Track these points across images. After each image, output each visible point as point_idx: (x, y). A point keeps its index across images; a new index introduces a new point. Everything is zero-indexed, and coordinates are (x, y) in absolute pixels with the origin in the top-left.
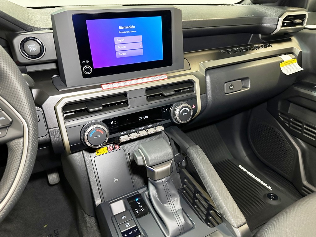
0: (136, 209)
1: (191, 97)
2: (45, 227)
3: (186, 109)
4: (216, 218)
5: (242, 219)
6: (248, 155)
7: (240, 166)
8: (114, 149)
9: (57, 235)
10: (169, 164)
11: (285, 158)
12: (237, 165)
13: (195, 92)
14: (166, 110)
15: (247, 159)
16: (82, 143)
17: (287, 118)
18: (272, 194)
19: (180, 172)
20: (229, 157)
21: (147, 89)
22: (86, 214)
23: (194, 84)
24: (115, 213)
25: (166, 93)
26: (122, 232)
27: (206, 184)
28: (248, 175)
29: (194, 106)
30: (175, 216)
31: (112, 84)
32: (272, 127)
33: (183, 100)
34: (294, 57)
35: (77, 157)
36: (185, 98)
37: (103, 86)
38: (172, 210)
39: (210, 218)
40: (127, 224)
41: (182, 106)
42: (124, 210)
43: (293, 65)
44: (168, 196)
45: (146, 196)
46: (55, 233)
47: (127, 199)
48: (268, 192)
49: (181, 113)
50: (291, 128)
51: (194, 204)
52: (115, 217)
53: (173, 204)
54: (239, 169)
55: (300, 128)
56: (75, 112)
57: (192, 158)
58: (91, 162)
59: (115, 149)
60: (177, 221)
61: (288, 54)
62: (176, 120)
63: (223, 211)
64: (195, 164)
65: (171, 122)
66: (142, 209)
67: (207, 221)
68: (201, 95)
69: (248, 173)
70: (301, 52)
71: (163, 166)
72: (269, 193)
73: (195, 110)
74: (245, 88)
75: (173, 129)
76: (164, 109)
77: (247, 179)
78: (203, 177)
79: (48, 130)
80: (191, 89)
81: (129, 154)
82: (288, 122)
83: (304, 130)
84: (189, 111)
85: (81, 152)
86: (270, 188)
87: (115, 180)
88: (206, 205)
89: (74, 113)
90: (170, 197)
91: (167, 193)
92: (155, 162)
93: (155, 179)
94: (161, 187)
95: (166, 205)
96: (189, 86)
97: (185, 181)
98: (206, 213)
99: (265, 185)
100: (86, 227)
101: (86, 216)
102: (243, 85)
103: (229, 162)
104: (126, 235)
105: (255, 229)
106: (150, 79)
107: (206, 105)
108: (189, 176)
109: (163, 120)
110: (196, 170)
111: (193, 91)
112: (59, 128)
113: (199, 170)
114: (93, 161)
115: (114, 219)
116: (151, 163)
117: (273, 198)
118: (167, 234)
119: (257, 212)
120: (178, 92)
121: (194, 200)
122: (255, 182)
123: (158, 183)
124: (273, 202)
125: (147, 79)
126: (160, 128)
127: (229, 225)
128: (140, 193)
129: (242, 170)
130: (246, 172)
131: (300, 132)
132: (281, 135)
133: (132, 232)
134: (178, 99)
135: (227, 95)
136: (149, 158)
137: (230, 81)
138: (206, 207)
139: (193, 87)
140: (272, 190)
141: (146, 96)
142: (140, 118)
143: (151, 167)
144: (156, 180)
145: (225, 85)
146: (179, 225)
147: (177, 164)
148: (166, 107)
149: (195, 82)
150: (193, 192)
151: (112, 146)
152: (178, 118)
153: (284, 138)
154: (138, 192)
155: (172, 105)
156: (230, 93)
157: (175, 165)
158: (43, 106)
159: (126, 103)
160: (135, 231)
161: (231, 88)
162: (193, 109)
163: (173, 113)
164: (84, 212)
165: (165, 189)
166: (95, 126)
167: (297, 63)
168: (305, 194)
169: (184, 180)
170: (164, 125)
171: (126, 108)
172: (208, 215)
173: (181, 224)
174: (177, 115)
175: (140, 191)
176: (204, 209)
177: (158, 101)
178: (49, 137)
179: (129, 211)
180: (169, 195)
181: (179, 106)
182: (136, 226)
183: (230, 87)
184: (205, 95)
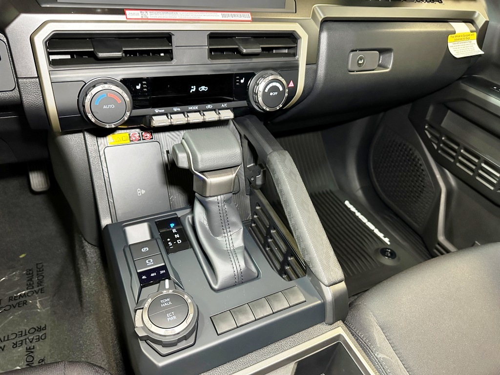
0: (169, 240)
1: (289, 66)
2: (21, 257)
3: (278, 85)
4: (297, 268)
5: (338, 273)
6: (363, 188)
7: (347, 203)
8: (141, 139)
9: (40, 271)
10: (233, 172)
11: (420, 198)
12: (343, 202)
13: (297, 56)
14: (242, 81)
15: (360, 193)
16: (82, 116)
17: (438, 135)
18: (389, 249)
19: (251, 194)
20: (333, 187)
21: (211, 34)
22: (86, 240)
23: (299, 41)
24: (131, 241)
25: (245, 49)
26: (139, 271)
27: (290, 213)
28: (357, 217)
29: (291, 82)
30: (231, 257)
31: (144, 12)
32: (410, 147)
33: (275, 69)
34: (474, 29)
35: (74, 142)
36: (278, 66)
37: (127, 12)
38: (228, 246)
39: (287, 268)
40: (150, 261)
41: (271, 78)
42: (148, 237)
43: (468, 43)
44: (223, 224)
45: (189, 221)
46: (37, 268)
47: (156, 222)
48: (382, 246)
49: (266, 91)
50: (439, 152)
51: (266, 244)
52: (131, 247)
53: (230, 238)
54: (344, 208)
55: (454, 154)
56: (71, 53)
57: (273, 170)
58: (98, 155)
59: (143, 139)
60: (234, 264)
61: (465, 21)
62: (257, 103)
63: (310, 258)
64: (277, 180)
65: (247, 105)
66: (178, 241)
67: (282, 272)
68: (306, 65)
69: (358, 214)
70: (487, 23)
71: (223, 174)
72: (385, 247)
73: (293, 91)
74: (382, 68)
75: (249, 121)
76: (238, 79)
77: (355, 224)
78: (286, 202)
79: (17, 80)
80: (292, 51)
81: (168, 152)
82: (437, 142)
83: (460, 158)
84: (281, 89)
85: (81, 135)
86: (387, 240)
87: (139, 191)
88: (285, 248)
89: (69, 57)
90: (227, 227)
91: (223, 219)
92: (208, 164)
93: (205, 194)
94: (214, 209)
95: (219, 238)
96: (290, 44)
97: (257, 209)
98: (283, 261)
99: (381, 235)
100: (86, 262)
101: (86, 244)
102: (380, 62)
103: (331, 194)
104: (144, 277)
105: (353, 296)
106: (219, 16)
107: (313, 86)
108: (265, 201)
109: (233, 101)
110: (278, 190)
111: (295, 55)
112: (37, 80)
113: (281, 191)
114: (102, 153)
115: (127, 250)
116: (201, 166)
117: (389, 255)
118: (213, 282)
119: (361, 272)
120: (267, 51)
121: (266, 239)
122: (365, 229)
123: (210, 202)
124: (387, 261)
125: (213, 13)
126: (228, 114)
127: (316, 281)
128: (179, 217)
129: (349, 209)
130: (355, 213)
131: (452, 161)
132: (422, 161)
133: (155, 274)
134: (267, 65)
135: (351, 75)
136: (199, 156)
137: (359, 51)
138: (283, 251)
139: (295, 48)
140: (389, 243)
141: (207, 47)
142: (192, 87)
143: (202, 172)
144: (207, 195)
145: (351, 54)
146: (236, 271)
147: (247, 181)
148: (241, 76)
149: (300, 38)
150: (266, 227)
151: (139, 133)
152: (260, 99)
153: (424, 167)
154: (176, 214)
155: (252, 75)
156: (357, 71)
157: (244, 181)
158: (8, 30)
159: (169, 55)
160: (162, 272)
161: (360, 62)
162: (289, 88)
163: (253, 90)
164: (83, 239)
165: (221, 212)
166: (106, 86)
167: (475, 42)
168: (436, 254)
169: (255, 208)
170: (234, 110)
171: (168, 63)
172: (285, 262)
173: (239, 269)
174: (260, 94)
175: (180, 214)
176: (280, 254)
177: (229, 61)
178: (19, 95)
179: (155, 241)
180: (227, 224)
181: (265, 78)
182: (163, 264)
183: (358, 61)
184: (314, 66)
